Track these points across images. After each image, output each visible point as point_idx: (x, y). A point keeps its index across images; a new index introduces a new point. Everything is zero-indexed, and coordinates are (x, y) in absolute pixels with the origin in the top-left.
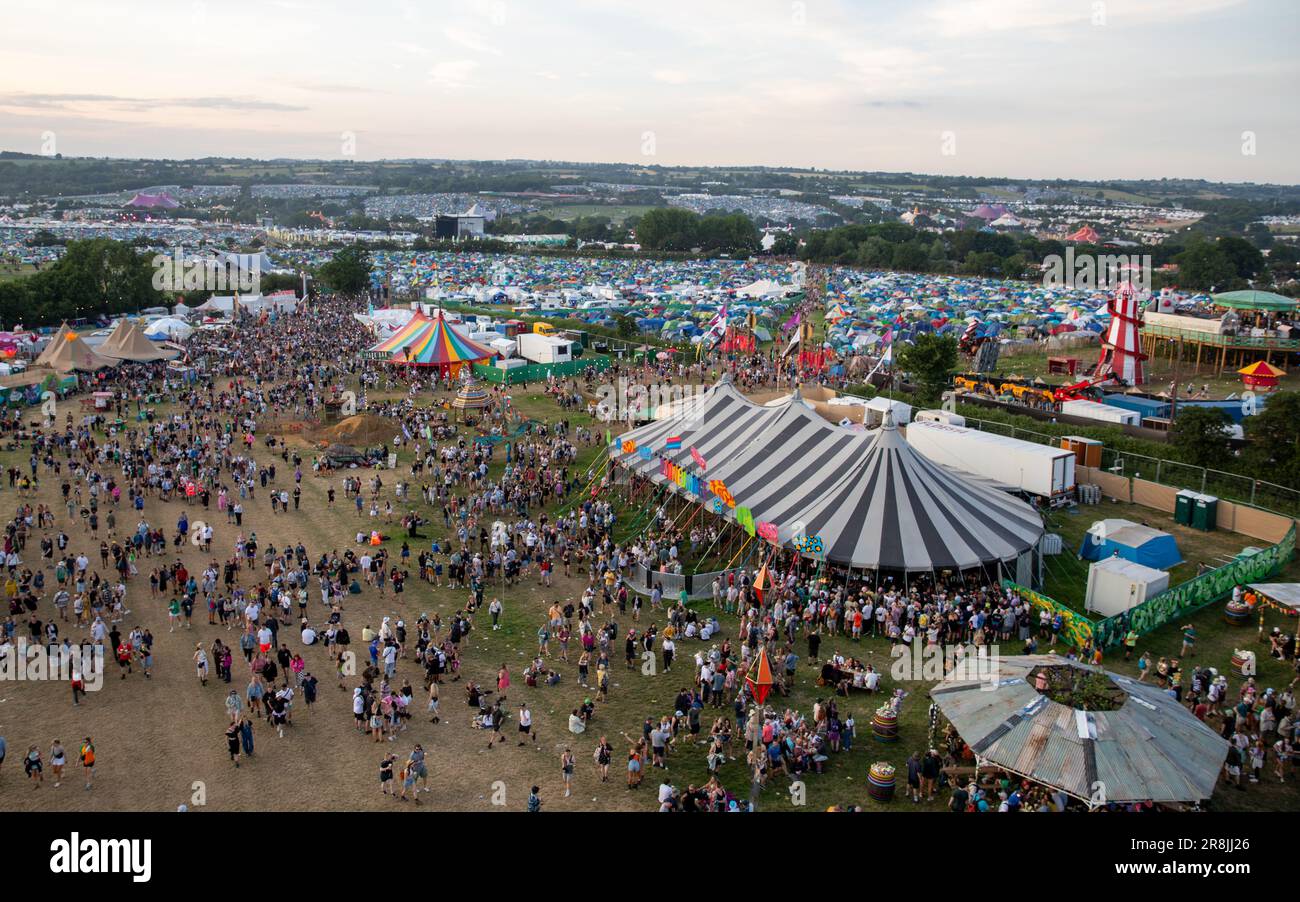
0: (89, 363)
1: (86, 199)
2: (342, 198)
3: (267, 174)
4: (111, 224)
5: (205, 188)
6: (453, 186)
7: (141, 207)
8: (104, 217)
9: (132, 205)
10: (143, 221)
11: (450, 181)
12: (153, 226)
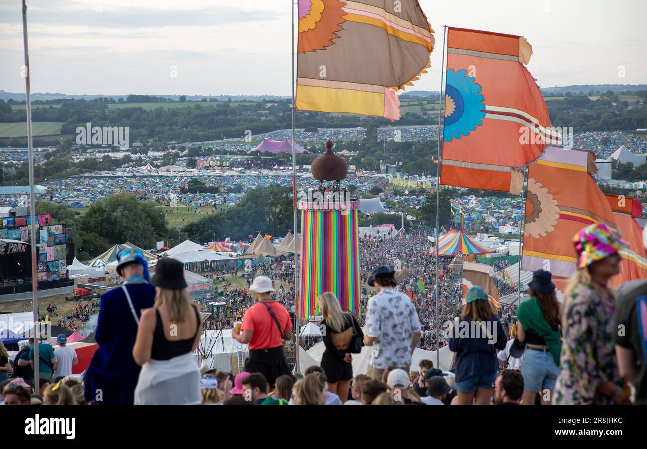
0: (275, 253)
4: (241, 172)
6: (605, 123)
7: (267, 154)
8: (233, 165)
9: (258, 151)
10: (271, 169)
11: (604, 117)
12: (281, 173)
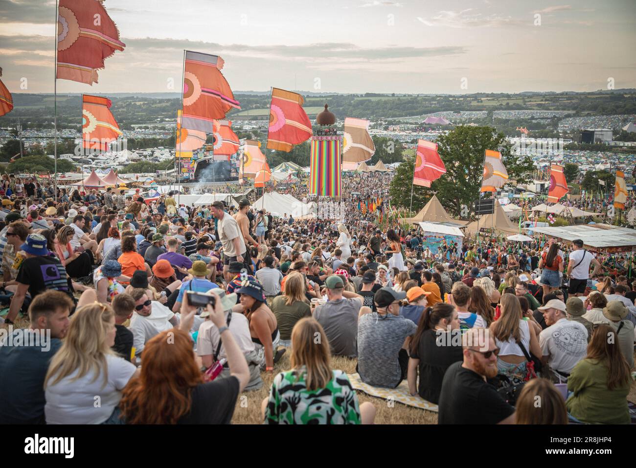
1: (401, 119)
2: (549, 118)
3: (508, 104)
4: (409, 133)
5: (467, 113)
8: (408, 129)
9: (424, 123)
